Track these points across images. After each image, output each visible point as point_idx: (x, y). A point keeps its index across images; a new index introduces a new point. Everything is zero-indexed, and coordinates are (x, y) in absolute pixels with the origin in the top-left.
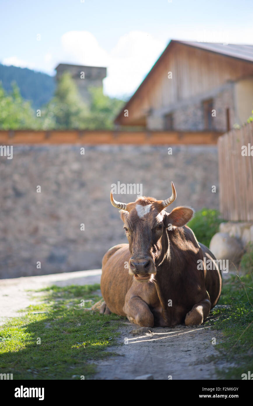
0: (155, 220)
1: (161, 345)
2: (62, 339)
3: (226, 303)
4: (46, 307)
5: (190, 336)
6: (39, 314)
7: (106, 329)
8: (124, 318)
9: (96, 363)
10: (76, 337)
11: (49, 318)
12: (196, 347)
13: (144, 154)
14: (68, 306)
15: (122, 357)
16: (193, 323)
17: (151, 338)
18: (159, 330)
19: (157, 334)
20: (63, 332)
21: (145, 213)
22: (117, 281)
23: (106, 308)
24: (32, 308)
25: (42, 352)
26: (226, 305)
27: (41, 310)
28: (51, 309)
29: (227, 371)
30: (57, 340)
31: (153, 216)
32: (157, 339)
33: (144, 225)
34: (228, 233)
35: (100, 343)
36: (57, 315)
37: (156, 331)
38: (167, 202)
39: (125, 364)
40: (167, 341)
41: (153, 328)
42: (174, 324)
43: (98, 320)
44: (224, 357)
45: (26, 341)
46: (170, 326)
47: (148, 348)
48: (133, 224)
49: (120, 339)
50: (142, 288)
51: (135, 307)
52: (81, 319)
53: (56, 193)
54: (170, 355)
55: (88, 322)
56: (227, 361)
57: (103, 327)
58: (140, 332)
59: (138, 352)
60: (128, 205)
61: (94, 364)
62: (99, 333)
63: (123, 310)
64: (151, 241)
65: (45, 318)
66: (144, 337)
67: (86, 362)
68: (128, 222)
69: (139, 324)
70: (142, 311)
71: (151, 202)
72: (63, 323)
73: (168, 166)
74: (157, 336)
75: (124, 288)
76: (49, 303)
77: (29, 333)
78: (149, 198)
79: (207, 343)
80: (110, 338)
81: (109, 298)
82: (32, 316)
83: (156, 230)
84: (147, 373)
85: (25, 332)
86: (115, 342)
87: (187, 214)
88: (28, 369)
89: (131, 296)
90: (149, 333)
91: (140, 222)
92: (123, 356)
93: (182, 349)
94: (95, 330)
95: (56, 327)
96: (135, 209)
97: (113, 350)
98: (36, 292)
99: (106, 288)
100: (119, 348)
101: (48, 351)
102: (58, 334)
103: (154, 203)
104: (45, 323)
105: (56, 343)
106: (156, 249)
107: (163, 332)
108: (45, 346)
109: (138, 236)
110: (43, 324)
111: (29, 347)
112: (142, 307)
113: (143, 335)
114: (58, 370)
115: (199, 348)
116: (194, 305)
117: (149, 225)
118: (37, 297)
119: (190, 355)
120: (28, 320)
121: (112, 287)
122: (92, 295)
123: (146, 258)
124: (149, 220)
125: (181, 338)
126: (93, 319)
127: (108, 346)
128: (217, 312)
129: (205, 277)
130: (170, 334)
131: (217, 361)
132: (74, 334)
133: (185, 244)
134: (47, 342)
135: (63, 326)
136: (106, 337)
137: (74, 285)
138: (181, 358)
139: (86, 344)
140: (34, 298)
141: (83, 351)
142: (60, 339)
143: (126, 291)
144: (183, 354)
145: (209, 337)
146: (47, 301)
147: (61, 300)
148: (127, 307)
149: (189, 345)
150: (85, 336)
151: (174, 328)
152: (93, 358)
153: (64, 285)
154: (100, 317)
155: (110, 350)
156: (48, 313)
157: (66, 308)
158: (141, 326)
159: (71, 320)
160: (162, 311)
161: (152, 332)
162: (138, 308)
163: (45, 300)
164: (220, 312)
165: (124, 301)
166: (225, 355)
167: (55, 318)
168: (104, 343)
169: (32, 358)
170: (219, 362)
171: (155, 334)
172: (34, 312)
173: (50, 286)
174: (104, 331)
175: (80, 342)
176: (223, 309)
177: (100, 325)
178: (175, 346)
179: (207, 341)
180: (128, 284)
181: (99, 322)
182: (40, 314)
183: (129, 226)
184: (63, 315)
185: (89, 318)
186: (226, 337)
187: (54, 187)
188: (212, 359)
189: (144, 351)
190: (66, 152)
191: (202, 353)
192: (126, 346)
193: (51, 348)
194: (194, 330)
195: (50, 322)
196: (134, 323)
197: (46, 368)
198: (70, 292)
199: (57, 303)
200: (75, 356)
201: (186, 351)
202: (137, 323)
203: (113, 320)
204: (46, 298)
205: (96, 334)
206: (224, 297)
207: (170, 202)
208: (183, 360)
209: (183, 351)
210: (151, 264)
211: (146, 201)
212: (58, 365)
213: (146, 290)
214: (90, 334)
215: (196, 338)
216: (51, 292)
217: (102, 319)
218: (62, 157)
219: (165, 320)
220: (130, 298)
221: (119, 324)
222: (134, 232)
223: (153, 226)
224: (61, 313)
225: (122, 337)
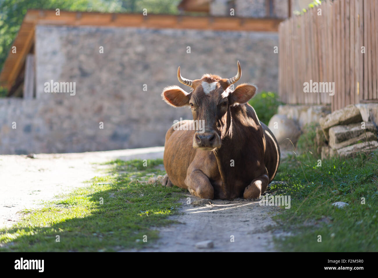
0: (221, 97)
1: (221, 216)
2: (126, 208)
3: (282, 179)
4: (110, 179)
5: (248, 209)
6: (103, 184)
7: (168, 200)
8: (185, 190)
9: (158, 229)
10: (139, 206)
11: (113, 189)
12: (254, 218)
13: (207, 38)
14: (131, 179)
15: (183, 225)
16: (251, 196)
17: (211, 209)
18: (219, 202)
19: (216, 205)
20: (126, 202)
21: (211, 90)
22: (180, 155)
23: (168, 180)
24: (97, 180)
25: (107, 218)
26: (283, 181)
27: (106, 181)
28: (115, 181)
29: (284, 239)
30: (121, 209)
31: (218, 93)
32: (216, 210)
33: (210, 101)
34: (286, 115)
35: (162, 212)
36: (121, 186)
37: (216, 203)
38: (232, 80)
39: (186, 231)
40: (226, 212)
41: (212, 200)
42: (234, 197)
43: (161, 191)
44: (281, 227)
45: (92, 208)
46: (229, 199)
47: (208, 217)
48: (200, 99)
49: (181, 209)
50: (203, 162)
51: (197, 180)
52: (144, 190)
53: (120, 73)
54: (229, 224)
55: (151, 193)
56: (284, 231)
57: (165, 197)
58: (200, 203)
59: (198, 221)
60: (194, 82)
61: (156, 231)
62: (161, 203)
63: (185, 182)
64: (216, 116)
65: (109, 189)
66: (204, 207)
67: (149, 228)
68: (194, 98)
69: (200, 196)
70: (203, 184)
71: (217, 79)
72: (126, 193)
73: (229, 51)
74: (216, 208)
75: (186, 161)
76: (113, 175)
77: (94, 201)
78: (215, 76)
79: (265, 214)
80: (171, 208)
81: (171, 171)
82: (97, 187)
83: (222, 107)
84: (207, 239)
85: (91, 200)
86: (177, 211)
87: (250, 91)
88: (94, 232)
89: (193, 169)
90: (209, 204)
91: (206, 98)
92: (185, 224)
93: (240, 219)
94: (157, 200)
95: (120, 197)
96: (201, 86)
97: (174, 219)
98: (101, 165)
99: (169, 161)
100: (181, 217)
101: (112, 218)
102: (121, 203)
103: (219, 81)
104: (109, 193)
105: (120, 211)
106: (221, 124)
107: (222, 204)
108: (110, 214)
109: (204, 111)
110: (108, 193)
111: (94, 213)
112: (203, 180)
113: (203, 206)
114: (123, 235)
115: (257, 219)
116: (253, 180)
117: (215, 101)
118: (102, 170)
119: (248, 225)
120: (93, 190)
121: (174, 161)
122: (154, 169)
123: (211, 131)
124: (215, 96)
125: (240, 210)
126: (155, 191)
127: (170, 215)
128: (274, 187)
129: (264, 153)
130: (229, 206)
131: (275, 231)
132: (138, 203)
133: (246, 121)
134: (111, 210)
135: (127, 196)
136: (168, 207)
137: (137, 159)
138: (240, 228)
139: (149, 212)
140: (99, 170)
141: (146, 219)
142: (124, 208)
143: (188, 165)
144: (242, 224)
145: (266, 209)
146: (111, 174)
147: (125, 173)
148: (189, 179)
149: (247, 216)
150: (148, 205)
151: (233, 201)
152: (156, 225)
153: (127, 160)
154: (162, 188)
155: (171, 218)
156: (112, 184)
157: (129, 180)
158: (201, 198)
159: (134, 191)
160: (222, 184)
161: (212, 203)
162: (199, 181)
163: (110, 172)
164: (277, 188)
165: (186, 175)
166: (281, 225)
167: (119, 189)
168: (166, 212)
169: (97, 223)
170: (276, 232)
171: (215, 205)
172: (98, 183)
173: (114, 160)
174: (166, 201)
175: (143, 211)
176: (280, 185)
177: (162, 196)
178: (234, 217)
179: (265, 213)
180: (190, 158)
181: (161, 193)
182: (105, 185)
183: (195, 101)
184: (126, 186)
185: (151, 190)
186: (283, 210)
187: (119, 68)
188: (269, 228)
189: (204, 220)
190: (131, 35)
191: (260, 223)
192: (187, 216)
193: (115, 215)
194: (252, 203)
195: (114, 193)
196: (194, 195)
197: (111, 232)
198: (133, 166)
199: (120, 175)
200: (138, 223)
201: (245, 221)
202: (198, 195)
203: (174, 192)
204: (110, 171)
205: (159, 204)
206: (281, 174)
207: (235, 80)
208: (241, 229)
209: (241, 221)
210: (216, 137)
211: (212, 78)
212: (122, 230)
213: (208, 164)
214: (152, 204)
215: (254, 210)
216: (115, 165)
217: (164, 190)
218: (128, 39)
219: (224, 193)
220: (192, 171)
221: (180, 195)
222: (200, 108)
223: (219, 103)
224: (125, 185)
225: (184, 207)
